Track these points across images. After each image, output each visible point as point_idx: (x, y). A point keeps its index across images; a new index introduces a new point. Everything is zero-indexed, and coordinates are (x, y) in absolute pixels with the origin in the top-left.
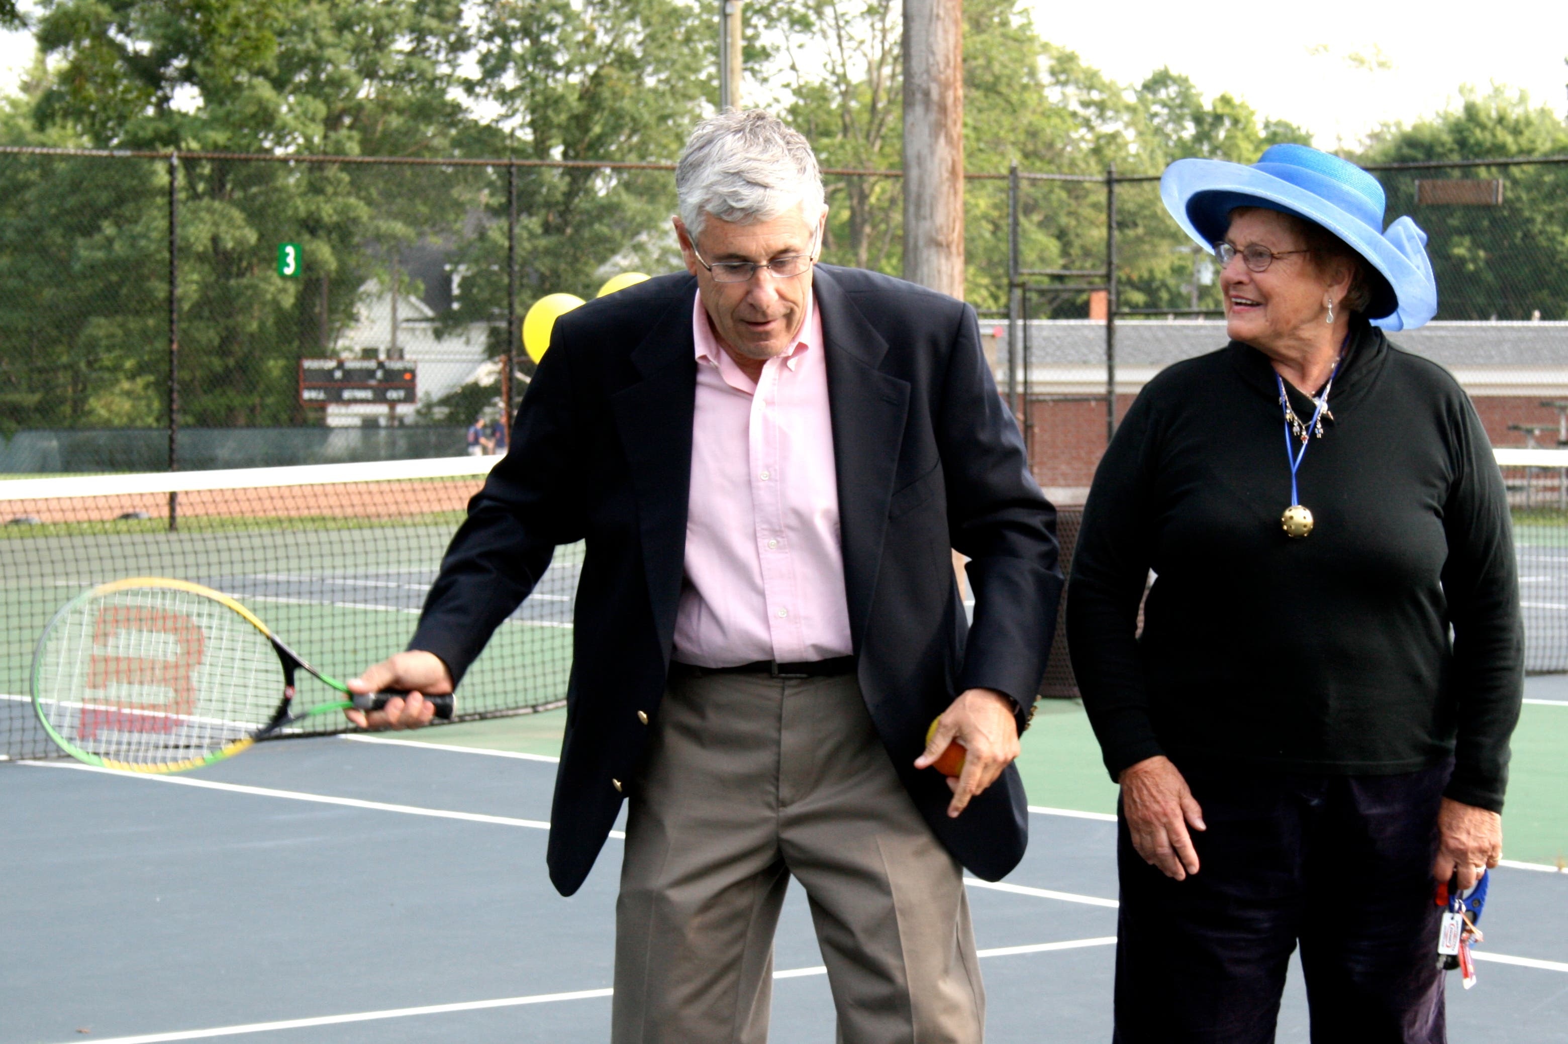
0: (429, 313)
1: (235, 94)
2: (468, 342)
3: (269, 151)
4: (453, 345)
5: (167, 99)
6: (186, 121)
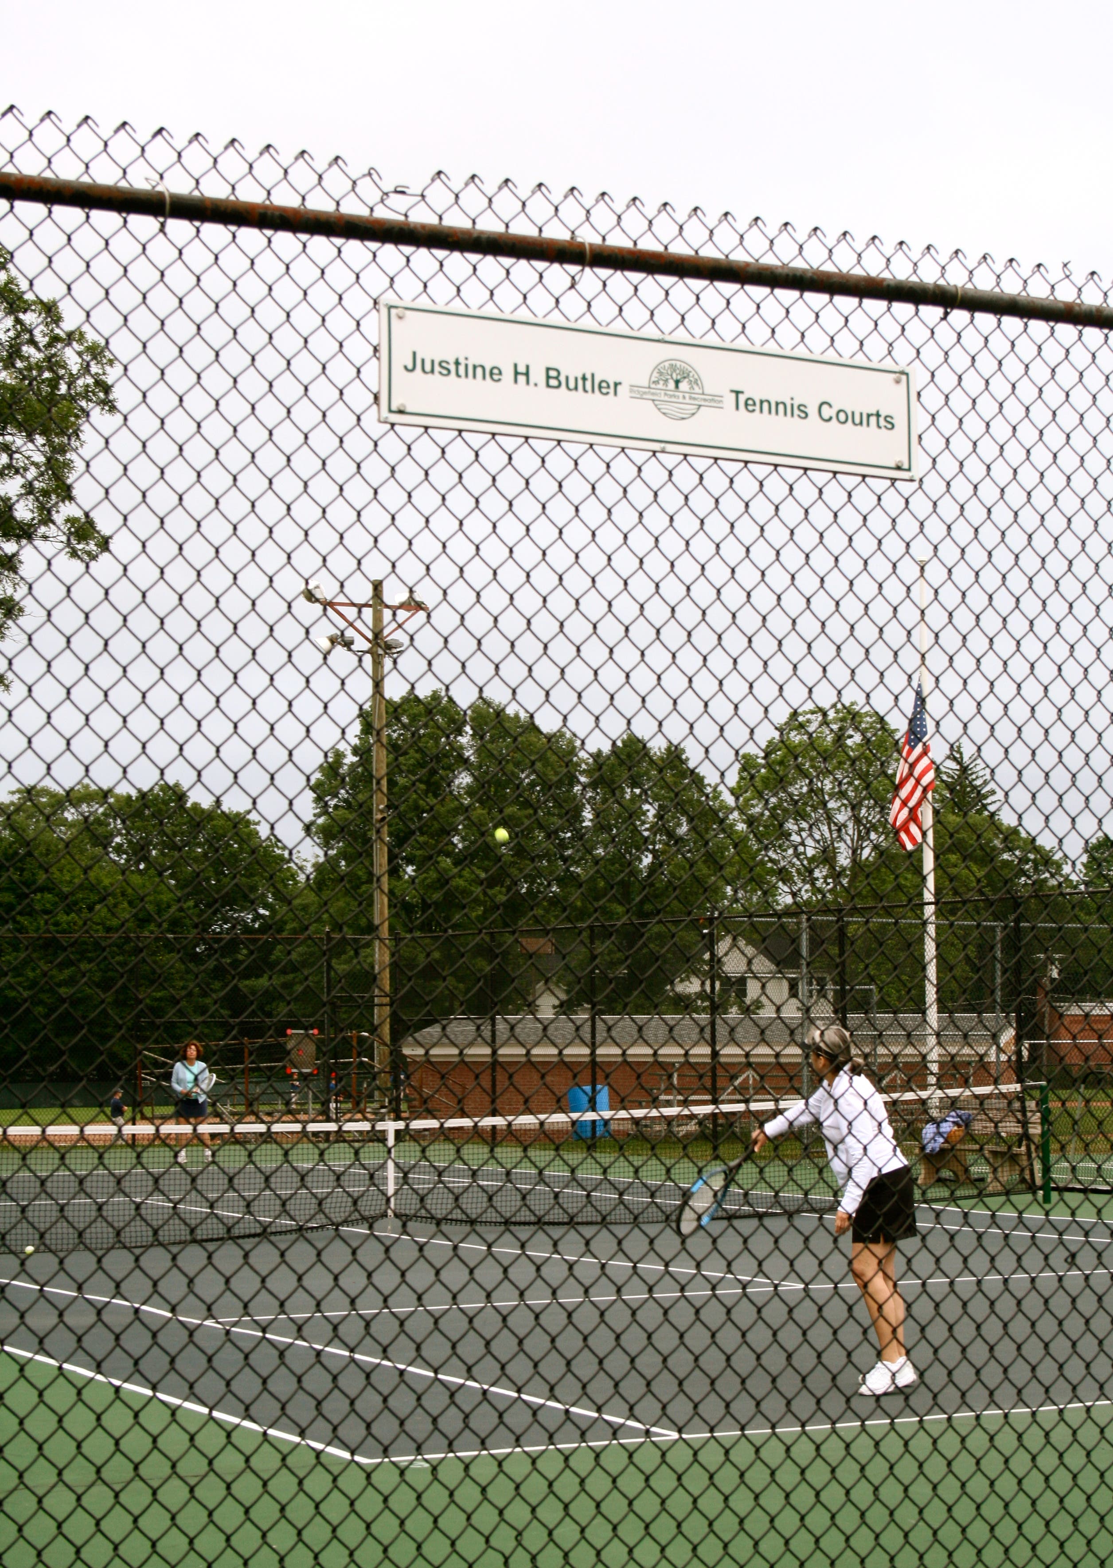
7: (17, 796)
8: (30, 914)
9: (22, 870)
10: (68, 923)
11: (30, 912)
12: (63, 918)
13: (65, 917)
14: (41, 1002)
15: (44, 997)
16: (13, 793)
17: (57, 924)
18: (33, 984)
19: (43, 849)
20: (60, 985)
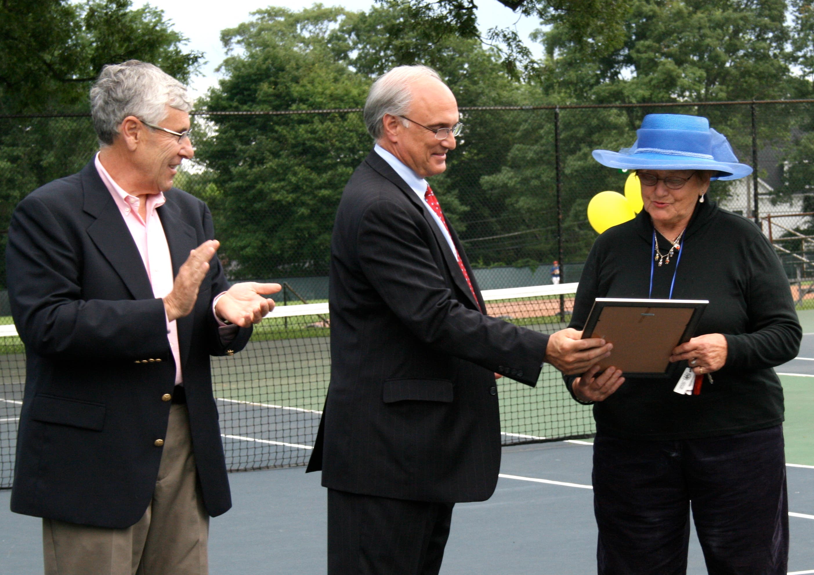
0: (771, 189)
1: (654, 68)
2: (791, 205)
3: (674, 100)
4: (783, 208)
5: (617, 73)
6: (627, 85)
7: (258, 16)
8: (286, 124)
9: (276, 84)
10: (324, 131)
11: (287, 122)
12: (318, 126)
13: (320, 126)
14: (303, 204)
15: (306, 199)
16: (254, 14)
17: (313, 132)
18: (296, 188)
19: (293, 63)
20: (320, 187)
